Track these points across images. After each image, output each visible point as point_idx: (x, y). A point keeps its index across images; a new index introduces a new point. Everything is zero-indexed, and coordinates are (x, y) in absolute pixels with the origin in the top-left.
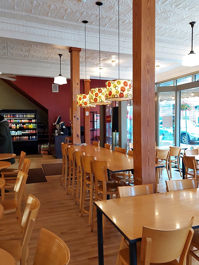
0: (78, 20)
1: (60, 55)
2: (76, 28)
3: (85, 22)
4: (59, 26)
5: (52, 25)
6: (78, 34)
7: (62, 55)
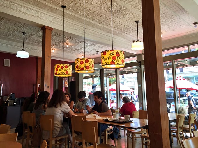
0: (58, 4)
1: (24, 33)
2: (53, 10)
3: (63, 7)
4: (38, 6)
5: (32, 4)
6: (53, 16)
7: (25, 33)
